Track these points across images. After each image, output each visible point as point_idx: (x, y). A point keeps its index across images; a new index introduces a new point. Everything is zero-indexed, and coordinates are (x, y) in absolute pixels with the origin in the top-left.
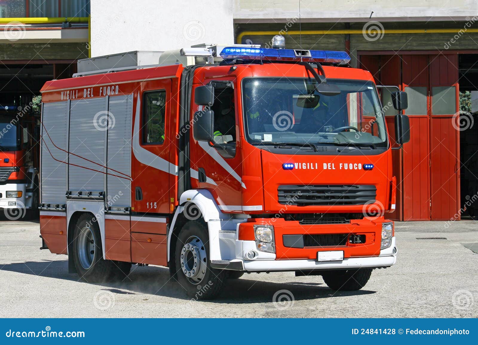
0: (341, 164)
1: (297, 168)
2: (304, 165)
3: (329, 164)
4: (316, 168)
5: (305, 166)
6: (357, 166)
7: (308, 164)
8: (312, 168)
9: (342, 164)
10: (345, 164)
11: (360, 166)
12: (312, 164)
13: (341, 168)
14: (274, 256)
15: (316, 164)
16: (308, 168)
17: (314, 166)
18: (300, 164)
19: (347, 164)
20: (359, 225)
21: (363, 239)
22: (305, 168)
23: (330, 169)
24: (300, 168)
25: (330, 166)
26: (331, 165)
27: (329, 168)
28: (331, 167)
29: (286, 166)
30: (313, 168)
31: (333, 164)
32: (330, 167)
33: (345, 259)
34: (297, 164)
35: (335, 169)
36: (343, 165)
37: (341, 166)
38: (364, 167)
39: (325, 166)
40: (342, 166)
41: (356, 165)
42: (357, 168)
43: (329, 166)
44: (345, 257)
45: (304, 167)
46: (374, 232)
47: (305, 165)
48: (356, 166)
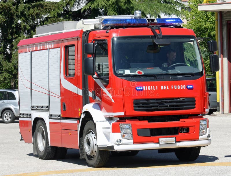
0: (172, 86)
3: (165, 86)
4: (157, 89)
6: (183, 87)
7: (152, 87)
8: (154, 89)
9: (173, 86)
10: (175, 86)
11: (185, 87)
12: (154, 87)
13: (172, 89)
14: (132, 141)
15: (157, 87)
17: (155, 88)
18: (146, 87)
19: (176, 86)
20: (185, 122)
21: (188, 130)
26: (166, 87)
27: (165, 89)
28: (166, 88)
29: (138, 88)
31: (167, 86)
34: (145, 87)
35: (168, 89)
36: (174, 87)
37: (172, 87)
38: (187, 87)
39: (162, 88)
43: (165, 88)
44: (177, 141)
46: (195, 126)
47: (150, 87)
48: (182, 87)
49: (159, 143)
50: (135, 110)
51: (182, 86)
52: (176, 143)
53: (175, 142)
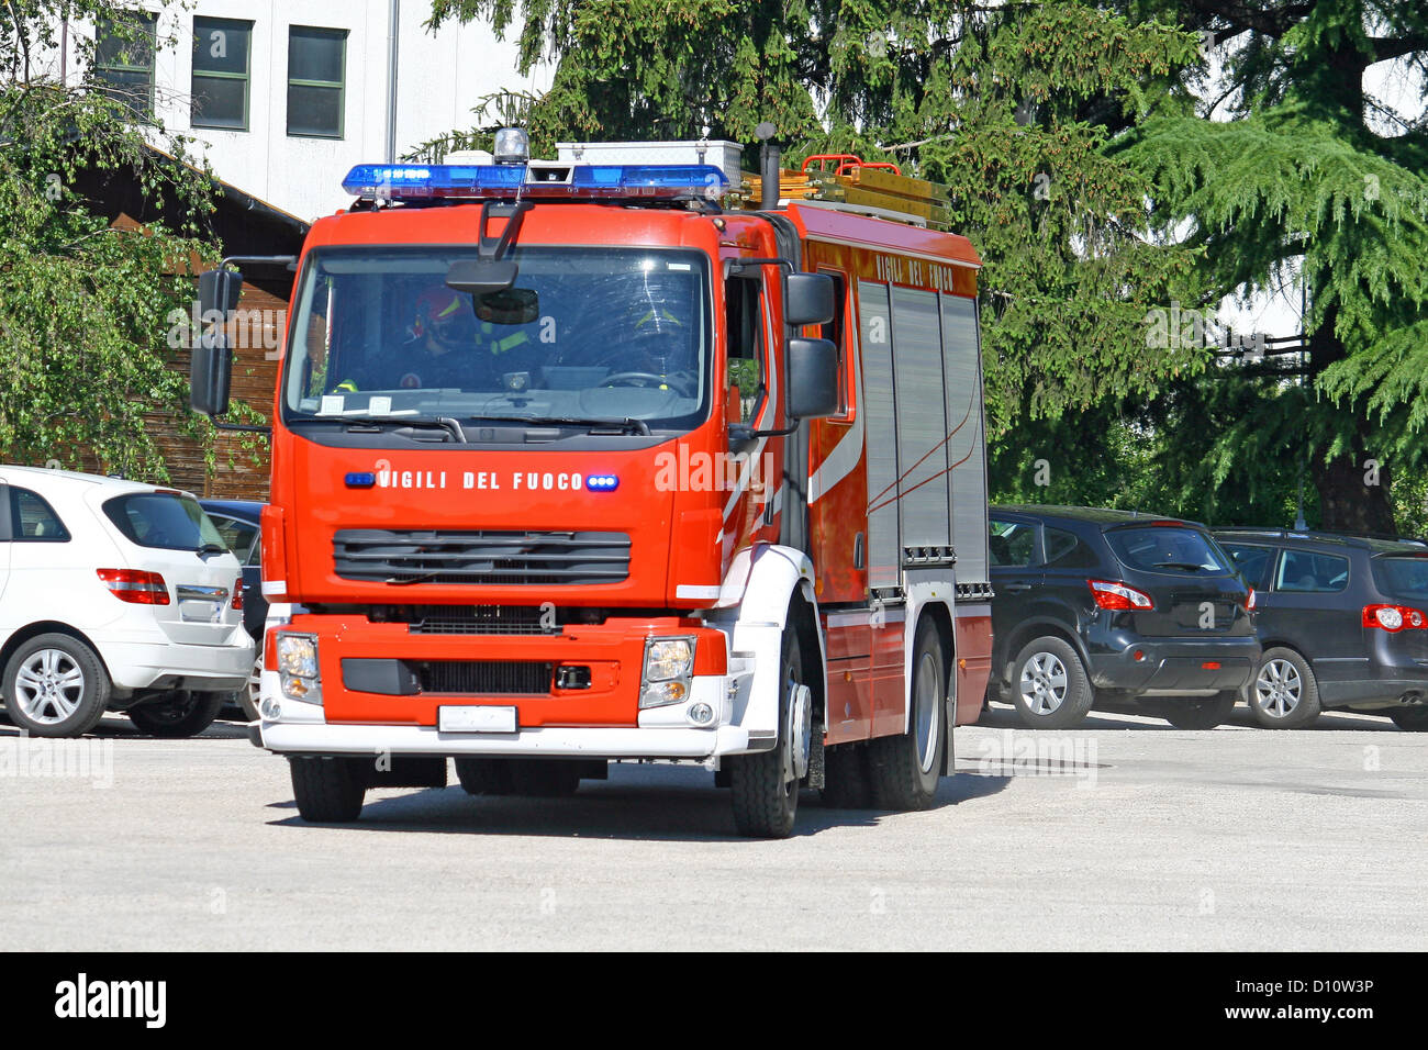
0: (517, 475)
1: (385, 486)
2: (407, 478)
3: (481, 475)
4: (443, 485)
5: (410, 481)
6: (569, 481)
7: (419, 474)
8: (430, 485)
9: (520, 475)
10: (530, 475)
11: (577, 482)
12: (429, 475)
13: (516, 487)
14: (319, 712)
15: (443, 475)
17: (436, 480)
18: (396, 474)
19: (536, 475)
20: (576, 639)
21: (584, 675)
22: (410, 485)
23: (485, 487)
24: (395, 485)
25: (485, 480)
26: (488, 478)
27: (480, 486)
28: (488, 483)
30: (433, 486)
31: (493, 475)
32: (484, 484)
35: (497, 487)
36: (524, 479)
37: (517, 481)
39: (468, 480)
40: (520, 481)
41: (566, 478)
42: (566, 485)
43: (481, 480)
44: (522, 724)
45: (407, 484)
46: (619, 661)
48: (564, 482)
49: (436, 725)
50: (337, 573)
51: (563, 476)
52: (517, 732)
53: (513, 730)
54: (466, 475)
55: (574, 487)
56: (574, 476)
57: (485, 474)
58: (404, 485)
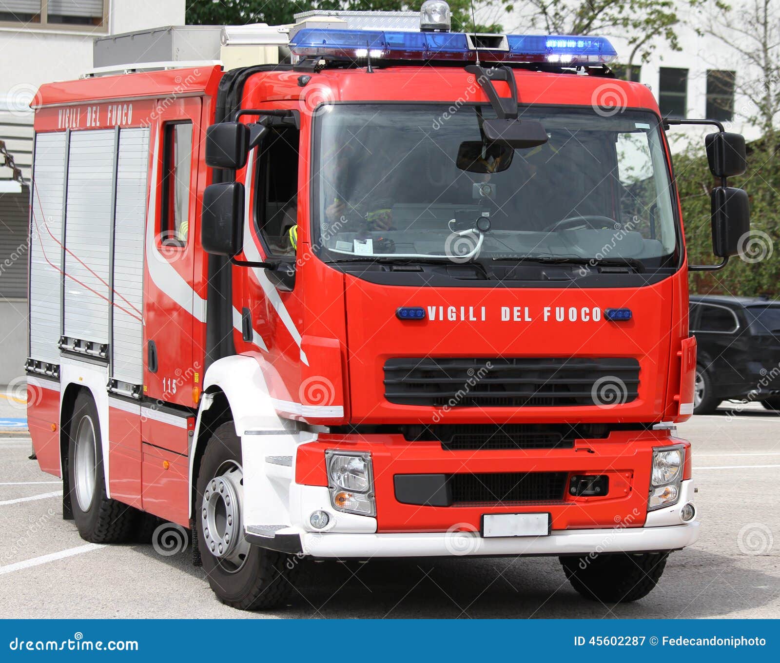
1: (434, 319)
2: (452, 312)
5: (454, 315)
16: (463, 318)
22: (454, 319)
23: (519, 320)
24: (441, 318)
25: (519, 314)
30: (475, 319)
32: (518, 317)
33: (553, 532)
41: (588, 311)
42: (588, 317)
45: (452, 317)
54: (503, 309)
55: (595, 319)
56: (594, 310)
57: (519, 308)
58: (450, 318)
